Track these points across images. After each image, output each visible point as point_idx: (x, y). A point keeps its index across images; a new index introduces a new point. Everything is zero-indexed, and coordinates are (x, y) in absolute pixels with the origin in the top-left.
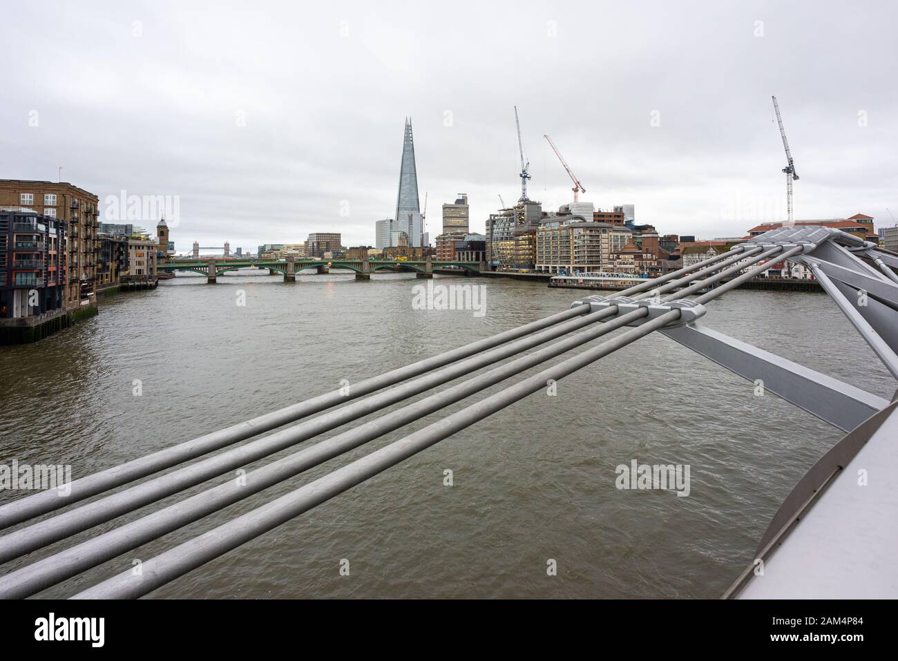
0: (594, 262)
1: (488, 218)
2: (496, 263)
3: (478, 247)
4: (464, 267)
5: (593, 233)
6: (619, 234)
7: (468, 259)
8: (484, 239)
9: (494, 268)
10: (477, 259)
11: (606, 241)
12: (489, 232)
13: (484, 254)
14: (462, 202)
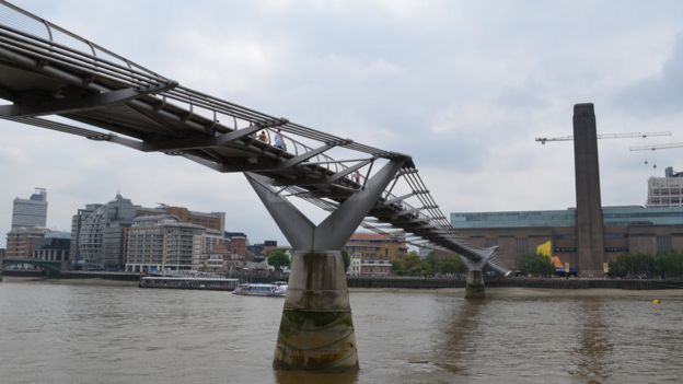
0: (186, 261)
1: (76, 213)
2: (81, 262)
3: (60, 244)
4: (41, 267)
5: (187, 234)
6: (212, 236)
7: (48, 257)
8: (68, 237)
9: (78, 267)
10: (59, 257)
11: (198, 242)
12: (76, 228)
13: (67, 254)
14: (39, 198)
